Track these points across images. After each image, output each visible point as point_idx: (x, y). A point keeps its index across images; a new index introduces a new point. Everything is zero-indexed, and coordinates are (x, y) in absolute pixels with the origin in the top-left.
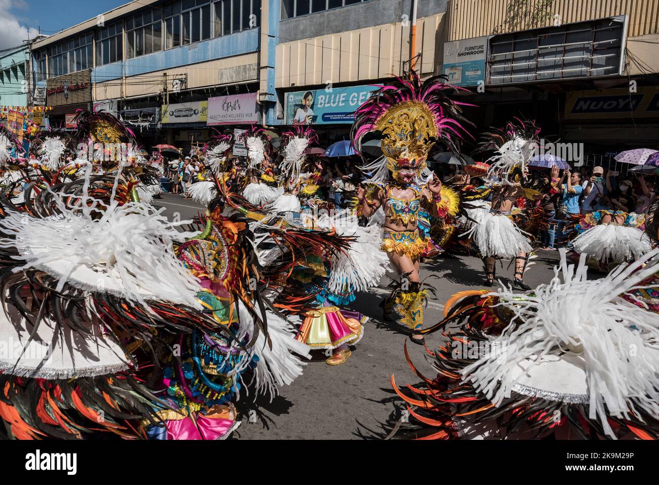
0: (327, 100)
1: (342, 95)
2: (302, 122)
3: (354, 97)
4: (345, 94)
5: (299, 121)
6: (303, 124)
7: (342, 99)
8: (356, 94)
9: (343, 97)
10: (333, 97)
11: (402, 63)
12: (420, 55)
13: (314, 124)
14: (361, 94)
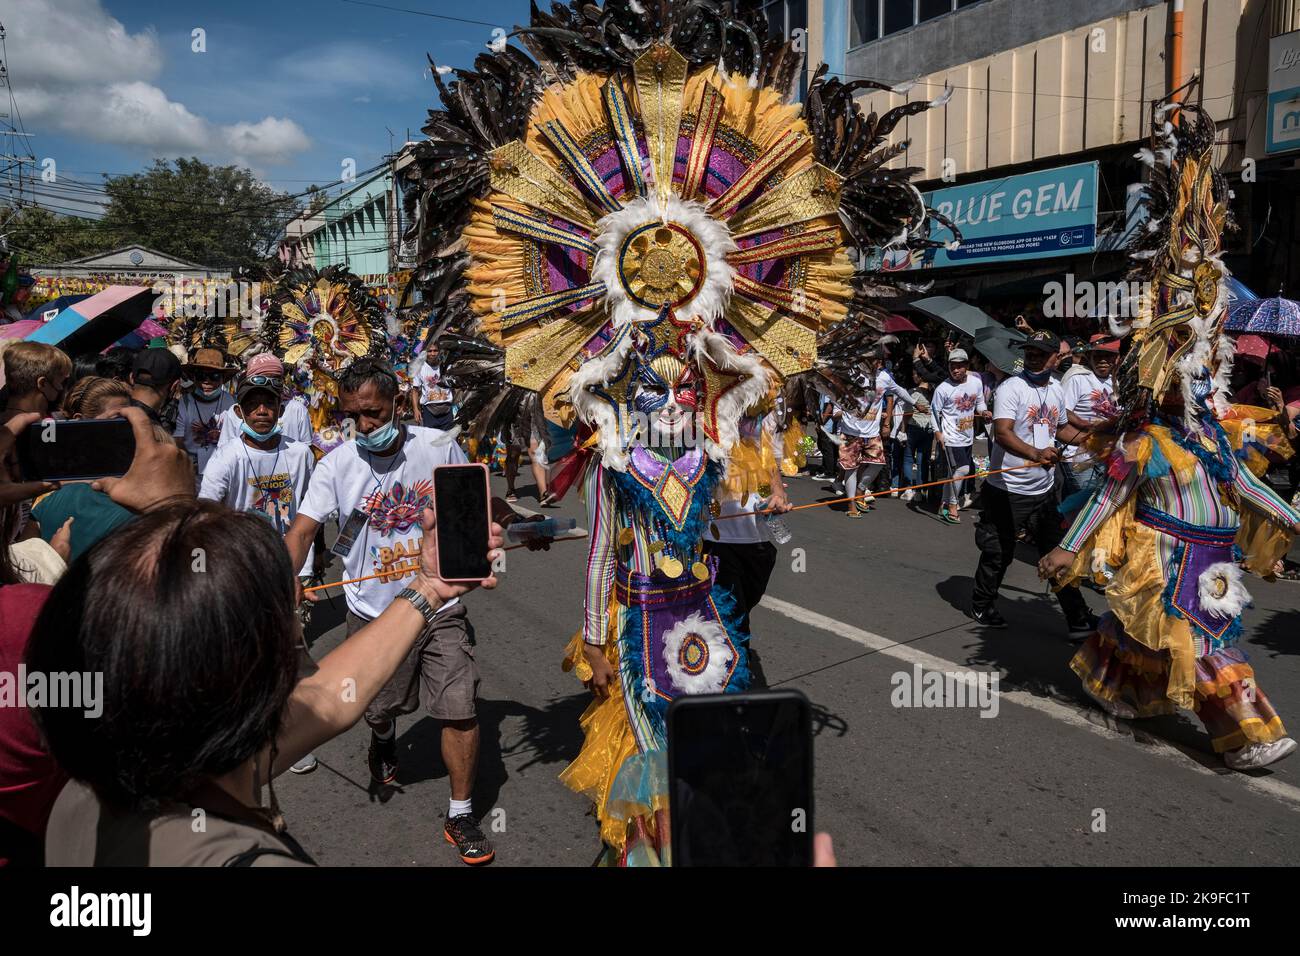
0: (958, 211)
1: (994, 197)
2: (903, 265)
3: (1024, 198)
4: (1003, 194)
5: (894, 263)
6: (903, 269)
7: (994, 206)
8: (1028, 193)
9: (997, 201)
10: (972, 203)
11: (1148, 107)
12: (1197, 82)
13: (930, 266)
14: (1042, 190)
